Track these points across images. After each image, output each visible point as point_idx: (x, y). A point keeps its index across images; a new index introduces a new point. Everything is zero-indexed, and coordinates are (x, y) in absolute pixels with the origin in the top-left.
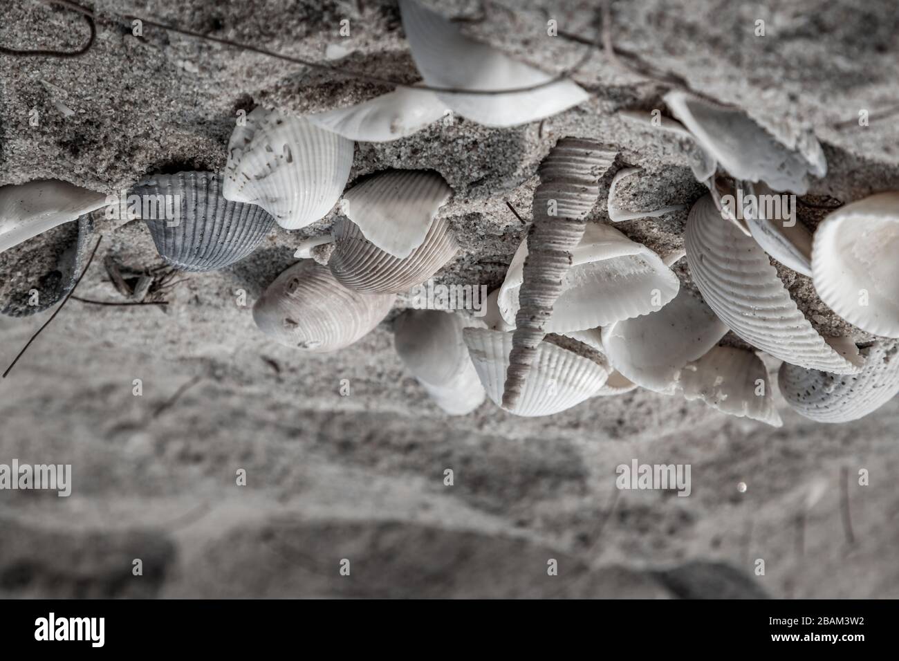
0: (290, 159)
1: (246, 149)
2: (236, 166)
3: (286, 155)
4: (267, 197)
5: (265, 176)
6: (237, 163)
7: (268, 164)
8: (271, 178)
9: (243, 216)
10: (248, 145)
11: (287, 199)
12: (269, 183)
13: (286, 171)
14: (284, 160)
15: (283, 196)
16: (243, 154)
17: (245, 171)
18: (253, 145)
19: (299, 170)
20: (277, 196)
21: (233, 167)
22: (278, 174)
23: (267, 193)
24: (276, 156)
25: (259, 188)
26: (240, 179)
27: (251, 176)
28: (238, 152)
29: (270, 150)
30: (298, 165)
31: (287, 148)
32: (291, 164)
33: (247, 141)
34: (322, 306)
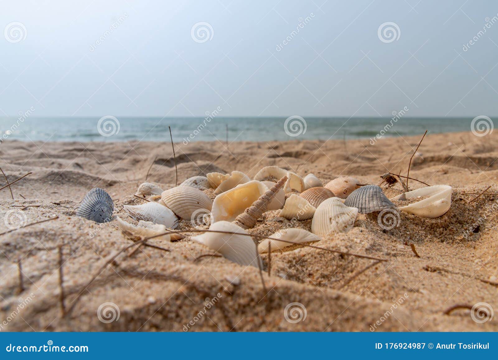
0: (330, 219)
1: (346, 224)
2: (352, 218)
3: (332, 220)
4: (342, 207)
5: (341, 213)
6: (351, 220)
7: (338, 217)
8: (338, 213)
9: (351, 203)
10: (345, 225)
11: (334, 206)
12: (340, 211)
13: (332, 215)
14: (332, 219)
15: (335, 207)
16: (348, 222)
17: (348, 216)
18: (343, 225)
19: (328, 215)
20: (337, 207)
21: (353, 218)
22: (335, 214)
23: (341, 208)
24: (335, 220)
25: (344, 210)
26: (351, 214)
27: (346, 214)
28: (350, 223)
29: (337, 223)
30: (328, 217)
31: (331, 223)
32: (330, 217)
33: (346, 227)
34: (336, 187)
